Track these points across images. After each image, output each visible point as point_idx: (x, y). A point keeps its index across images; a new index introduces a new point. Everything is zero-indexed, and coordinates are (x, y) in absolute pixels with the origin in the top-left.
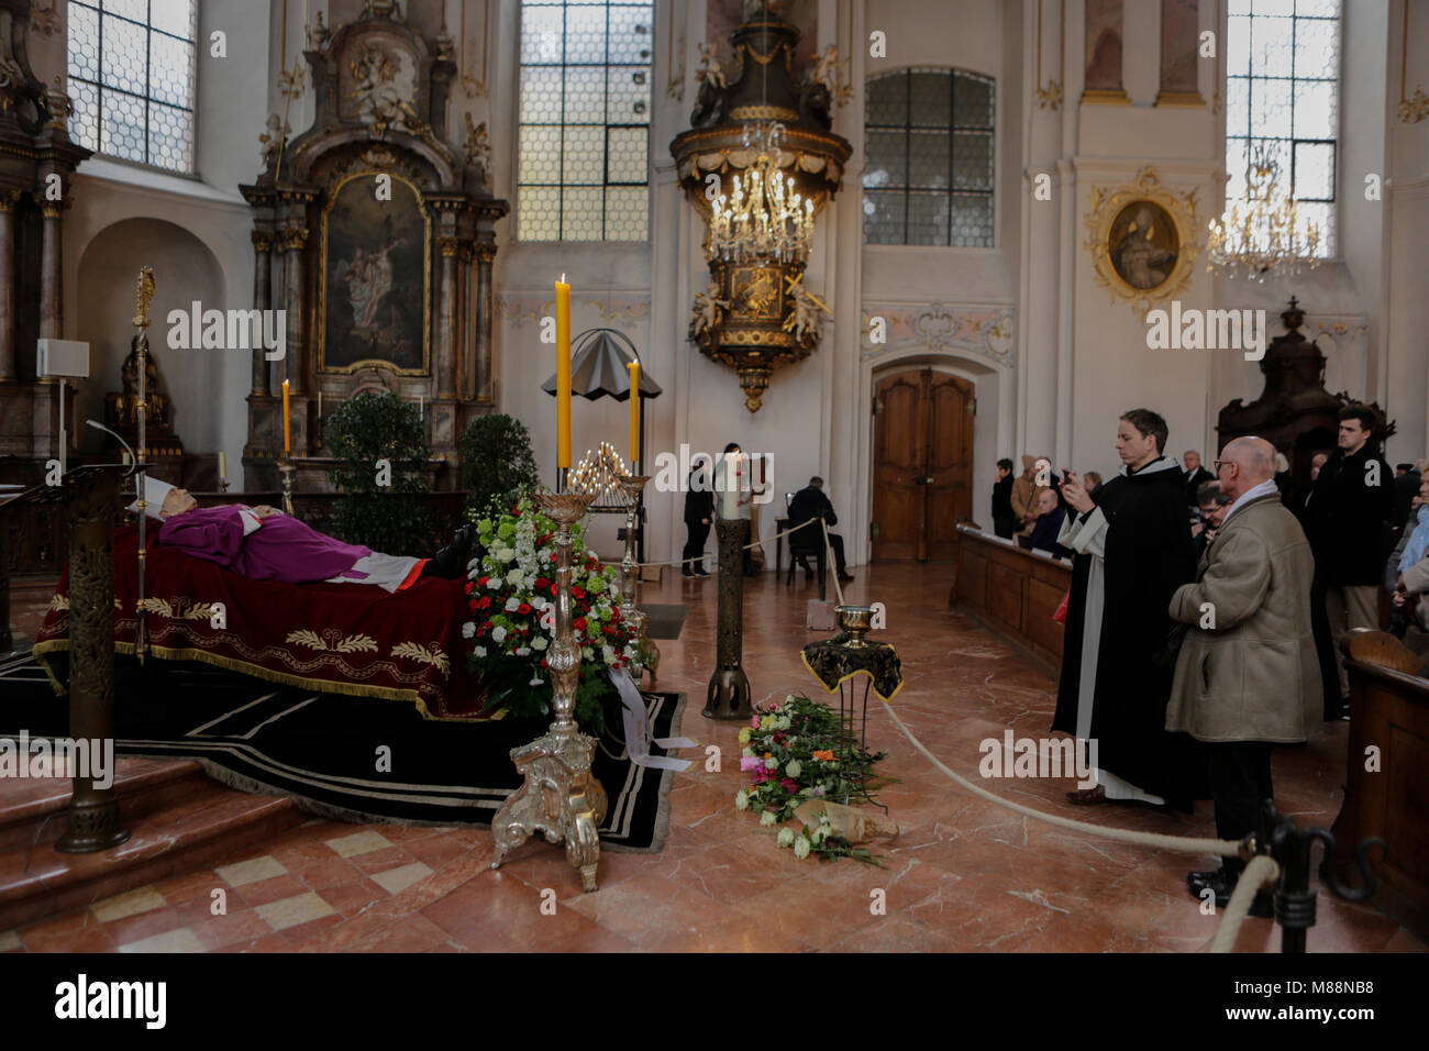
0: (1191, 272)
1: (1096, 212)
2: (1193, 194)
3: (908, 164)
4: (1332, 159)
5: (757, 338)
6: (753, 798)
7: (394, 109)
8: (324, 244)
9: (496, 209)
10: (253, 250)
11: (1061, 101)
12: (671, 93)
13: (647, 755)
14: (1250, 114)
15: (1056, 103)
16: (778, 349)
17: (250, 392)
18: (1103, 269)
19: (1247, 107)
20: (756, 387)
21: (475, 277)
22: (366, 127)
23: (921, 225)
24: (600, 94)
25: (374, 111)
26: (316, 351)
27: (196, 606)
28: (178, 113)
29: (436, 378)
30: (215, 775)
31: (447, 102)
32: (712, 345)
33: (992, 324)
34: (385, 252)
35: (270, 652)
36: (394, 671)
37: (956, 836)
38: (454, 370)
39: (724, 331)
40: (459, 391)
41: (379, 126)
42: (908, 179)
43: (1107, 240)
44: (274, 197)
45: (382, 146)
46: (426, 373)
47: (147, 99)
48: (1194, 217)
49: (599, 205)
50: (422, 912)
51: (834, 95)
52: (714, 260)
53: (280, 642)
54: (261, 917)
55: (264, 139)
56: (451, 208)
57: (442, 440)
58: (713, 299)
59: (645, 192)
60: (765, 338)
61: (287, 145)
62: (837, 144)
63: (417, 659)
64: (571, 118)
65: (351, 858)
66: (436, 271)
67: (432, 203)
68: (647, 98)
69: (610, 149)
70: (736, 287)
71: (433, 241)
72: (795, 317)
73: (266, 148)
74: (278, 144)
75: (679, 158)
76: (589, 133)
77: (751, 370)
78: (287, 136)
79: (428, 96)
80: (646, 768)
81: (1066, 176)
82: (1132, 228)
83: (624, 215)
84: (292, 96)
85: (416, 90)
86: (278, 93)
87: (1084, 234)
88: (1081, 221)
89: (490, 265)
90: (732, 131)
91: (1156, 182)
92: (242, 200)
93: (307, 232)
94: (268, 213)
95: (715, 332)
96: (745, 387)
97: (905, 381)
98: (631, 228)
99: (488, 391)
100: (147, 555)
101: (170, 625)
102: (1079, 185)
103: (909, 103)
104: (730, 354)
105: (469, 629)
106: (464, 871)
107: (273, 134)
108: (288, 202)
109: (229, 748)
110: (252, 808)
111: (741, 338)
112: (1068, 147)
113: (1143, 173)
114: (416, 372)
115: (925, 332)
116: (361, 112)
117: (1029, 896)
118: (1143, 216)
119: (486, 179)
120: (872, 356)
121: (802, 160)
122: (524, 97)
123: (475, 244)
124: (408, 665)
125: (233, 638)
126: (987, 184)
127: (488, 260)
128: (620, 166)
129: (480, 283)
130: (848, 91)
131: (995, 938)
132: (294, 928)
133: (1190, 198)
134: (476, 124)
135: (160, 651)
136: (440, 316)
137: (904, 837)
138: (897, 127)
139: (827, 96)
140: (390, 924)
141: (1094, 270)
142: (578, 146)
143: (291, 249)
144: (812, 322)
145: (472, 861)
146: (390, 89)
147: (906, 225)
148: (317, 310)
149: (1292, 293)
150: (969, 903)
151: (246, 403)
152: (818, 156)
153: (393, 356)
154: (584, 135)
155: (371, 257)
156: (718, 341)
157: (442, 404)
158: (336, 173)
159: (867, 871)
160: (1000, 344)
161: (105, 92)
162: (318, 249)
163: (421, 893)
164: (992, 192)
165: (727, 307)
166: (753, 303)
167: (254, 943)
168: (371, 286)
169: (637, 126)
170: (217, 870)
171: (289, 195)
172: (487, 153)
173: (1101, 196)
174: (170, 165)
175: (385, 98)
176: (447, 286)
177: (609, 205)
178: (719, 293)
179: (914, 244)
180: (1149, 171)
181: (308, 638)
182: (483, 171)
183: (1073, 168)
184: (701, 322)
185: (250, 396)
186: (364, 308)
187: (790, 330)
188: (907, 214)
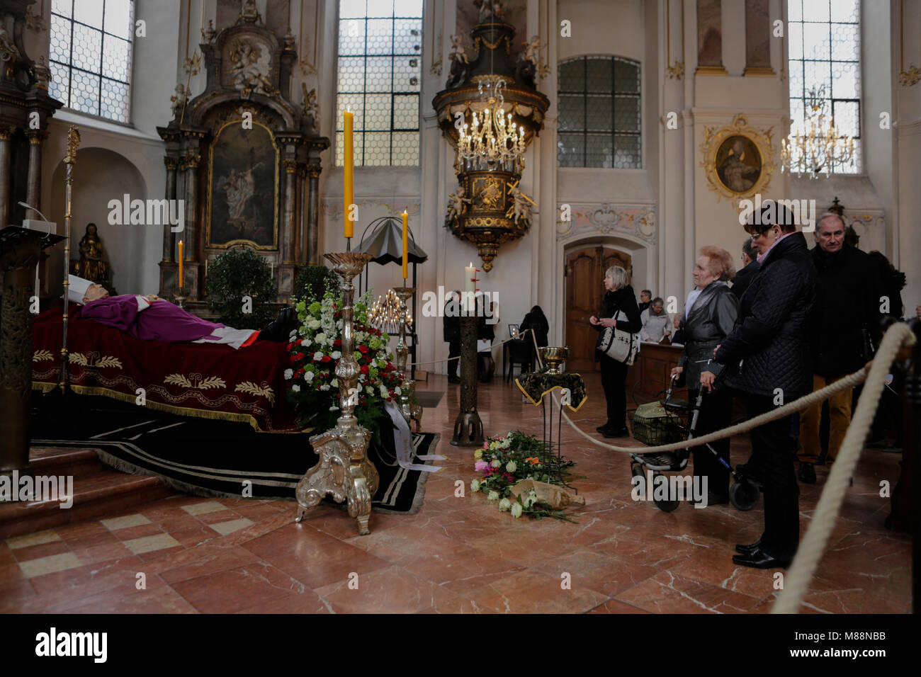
0: (769, 181)
1: (707, 143)
2: (769, 131)
3: (585, 117)
4: (858, 111)
5: (489, 222)
6: (484, 484)
7: (257, 80)
8: (211, 165)
9: (321, 144)
10: (165, 169)
11: (683, 74)
12: (433, 71)
13: (411, 464)
14: (804, 83)
15: (680, 76)
16: (503, 230)
17: (161, 260)
18: (713, 180)
19: (802, 78)
20: (489, 255)
21: (307, 187)
22: (238, 91)
23: (594, 154)
24: (389, 73)
25: (245, 82)
26: (205, 234)
27: (104, 359)
28: (120, 85)
29: (282, 252)
30: (106, 461)
31: (291, 77)
32: (460, 228)
33: (642, 217)
34: (250, 171)
35: (153, 389)
36: (237, 401)
37: (626, 506)
38: (293, 245)
39: (468, 218)
40: (296, 260)
41: (247, 90)
42: (585, 125)
43: (715, 160)
44: (178, 134)
45: (248, 104)
46: (275, 249)
47: (101, 76)
48: (770, 145)
49: (388, 144)
50: (242, 545)
51: (537, 68)
52: (461, 174)
53: (160, 381)
54: (126, 547)
55: (173, 99)
56: (292, 142)
57: (285, 290)
58: (461, 198)
59: (417, 135)
60: (494, 222)
61: (188, 103)
62: (540, 98)
63: (252, 393)
64: (370, 89)
65: (197, 516)
66: (282, 183)
67: (280, 139)
68: (419, 76)
69: (395, 108)
70: (475, 190)
71: (280, 164)
72: (514, 209)
73: (175, 104)
74: (182, 102)
75: (438, 109)
76: (381, 98)
77: (485, 244)
78: (188, 97)
79: (278, 72)
80: (410, 470)
81: (687, 121)
82: (731, 152)
83: (404, 150)
84: (192, 73)
85: (271, 69)
86: (183, 72)
87: (699, 157)
88: (697, 148)
89: (317, 179)
90: (472, 90)
91: (745, 123)
92: (158, 137)
93: (199, 157)
94: (175, 145)
95: (462, 219)
96: (481, 255)
97: (586, 254)
98: (408, 158)
99: (315, 260)
100: (69, 318)
101: (86, 371)
102: (696, 126)
103: (586, 78)
104: (472, 233)
105: (289, 373)
106: (276, 523)
107: (180, 96)
108: (188, 139)
109: (118, 444)
110: (130, 481)
111: (479, 223)
112: (688, 103)
113: (737, 118)
114: (269, 248)
115: (598, 222)
116: (235, 83)
117: (679, 538)
118: (737, 145)
119: (315, 125)
120: (564, 238)
121: (517, 108)
122: (340, 76)
123: (308, 166)
124: (247, 397)
125: (128, 379)
126: (636, 129)
127: (316, 176)
128: (401, 119)
129: (310, 190)
130: (546, 69)
131: (656, 561)
132: (148, 553)
133: (767, 133)
134: (309, 91)
135: (78, 388)
136: (285, 211)
137: (589, 506)
138: (578, 93)
139: (533, 68)
140: (218, 552)
141: (707, 180)
142: (374, 107)
143: (190, 168)
144: (525, 212)
145: (283, 518)
146: (255, 68)
147: (585, 154)
148: (206, 207)
149: (835, 196)
150: (638, 542)
151: (159, 267)
152: (528, 106)
153: (254, 237)
154: (378, 100)
155: (241, 174)
156: (464, 225)
157: (286, 268)
158: (219, 121)
159: (562, 524)
160: (647, 230)
161: (73, 71)
162: (206, 168)
163: (243, 535)
164: (640, 134)
165: (469, 203)
166: (486, 200)
167: (117, 561)
168: (241, 193)
169: (412, 94)
170: (101, 521)
171: (188, 134)
172: (316, 109)
173: (710, 132)
174: (115, 118)
175: (251, 73)
176: (289, 192)
177: (394, 144)
178: (464, 194)
179: (590, 167)
180: (740, 116)
181: (179, 379)
182: (313, 120)
183: (692, 115)
184: (453, 212)
185: (161, 262)
186: (236, 206)
187: (510, 217)
188: (585, 148)
